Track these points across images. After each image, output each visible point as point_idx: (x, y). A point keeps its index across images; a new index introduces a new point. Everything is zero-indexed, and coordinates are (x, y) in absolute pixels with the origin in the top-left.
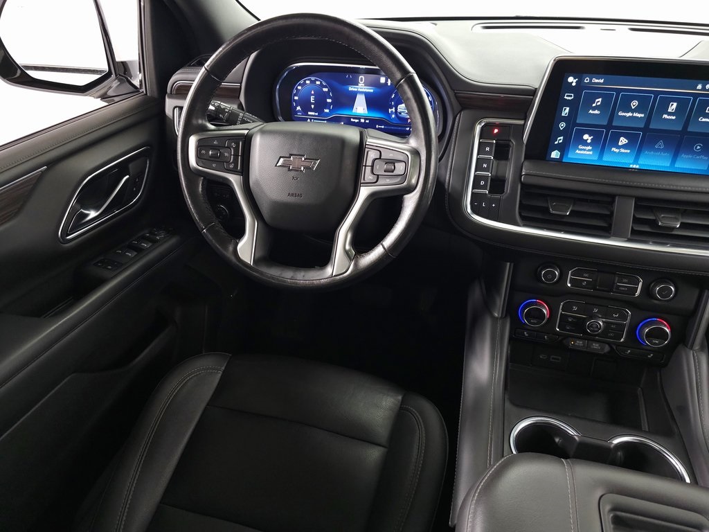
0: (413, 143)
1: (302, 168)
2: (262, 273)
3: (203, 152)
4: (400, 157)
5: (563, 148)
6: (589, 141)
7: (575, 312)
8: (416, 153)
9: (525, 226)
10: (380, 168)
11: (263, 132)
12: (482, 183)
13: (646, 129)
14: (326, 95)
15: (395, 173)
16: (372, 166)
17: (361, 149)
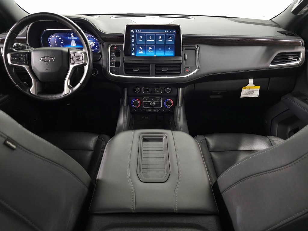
0: (84, 51)
1: (49, 61)
2: (40, 97)
3: (13, 58)
4: (81, 55)
5: (135, 52)
6: (141, 49)
7: (147, 101)
8: (85, 53)
9: (126, 75)
10: (75, 59)
11: (34, 51)
12: (113, 64)
13: (155, 44)
14: (60, 41)
15: (80, 59)
16: (73, 58)
17: (68, 54)
